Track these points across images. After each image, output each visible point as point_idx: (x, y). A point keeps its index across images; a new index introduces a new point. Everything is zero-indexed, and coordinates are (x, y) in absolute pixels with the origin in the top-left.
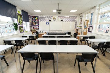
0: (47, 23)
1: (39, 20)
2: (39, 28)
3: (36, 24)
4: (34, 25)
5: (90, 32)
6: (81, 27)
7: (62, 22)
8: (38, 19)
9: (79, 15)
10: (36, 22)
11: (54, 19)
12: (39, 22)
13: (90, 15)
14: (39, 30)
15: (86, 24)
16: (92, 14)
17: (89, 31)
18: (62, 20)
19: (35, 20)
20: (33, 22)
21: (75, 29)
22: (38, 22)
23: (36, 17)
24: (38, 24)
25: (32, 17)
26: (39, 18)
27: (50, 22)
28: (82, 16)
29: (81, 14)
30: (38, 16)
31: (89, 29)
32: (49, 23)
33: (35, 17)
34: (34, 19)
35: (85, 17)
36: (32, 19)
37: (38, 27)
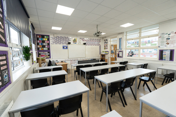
0: (63, 47)
1: (51, 43)
2: (49, 55)
3: (45, 49)
4: (40, 49)
5: (121, 57)
6: (107, 53)
7: (84, 46)
8: (48, 40)
9: (103, 38)
10: (44, 44)
11: (75, 41)
12: (51, 44)
13: (117, 39)
14: (50, 58)
15: (113, 49)
16: (120, 39)
17: (119, 56)
18: (85, 44)
19: (44, 42)
20: (38, 44)
21: (100, 55)
22: (49, 44)
23: (45, 37)
24: (49, 49)
25: (37, 35)
26: (50, 38)
27: (69, 46)
28: (107, 40)
29: (106, 37)
30: (49, 36)
31: (118, 55)
32: (67, 48)
33: (43, 36)
34: (40, 39)
35: (111, 41)
36: (38, 39)
37: (49, 52)
